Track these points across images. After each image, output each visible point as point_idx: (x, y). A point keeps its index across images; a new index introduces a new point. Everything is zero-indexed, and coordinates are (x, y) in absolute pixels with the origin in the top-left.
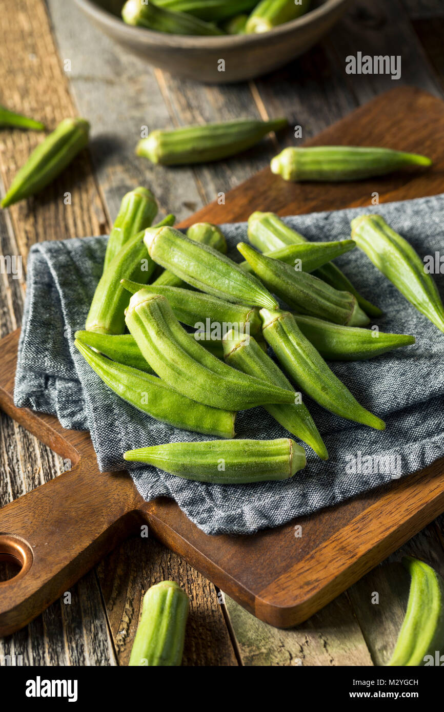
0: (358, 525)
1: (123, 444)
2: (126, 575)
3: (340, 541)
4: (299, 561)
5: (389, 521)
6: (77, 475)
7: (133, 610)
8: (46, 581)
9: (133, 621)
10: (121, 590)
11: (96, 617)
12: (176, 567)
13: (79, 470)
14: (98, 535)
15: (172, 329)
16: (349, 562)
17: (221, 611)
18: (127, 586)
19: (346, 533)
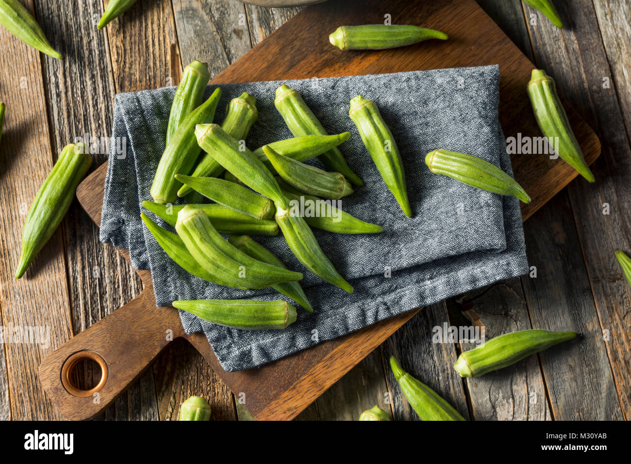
0: (327, 362)
1: (172, 294)
2: (173, 372)
3: (315, 375)
4: (285, 390)
5: (348, 361)
6: (142, 303)
7: (175, 402)
8: (116, 395)
9: (175, 411)
10: (168, 385)
11: (151, 405)
12: (206, 368)
13: (143, 298)
14: (153, 357)
15: (211, 235)
16: (319, 394)
17: (233, 407)
18: (172, 381)
19: (319, 369)
